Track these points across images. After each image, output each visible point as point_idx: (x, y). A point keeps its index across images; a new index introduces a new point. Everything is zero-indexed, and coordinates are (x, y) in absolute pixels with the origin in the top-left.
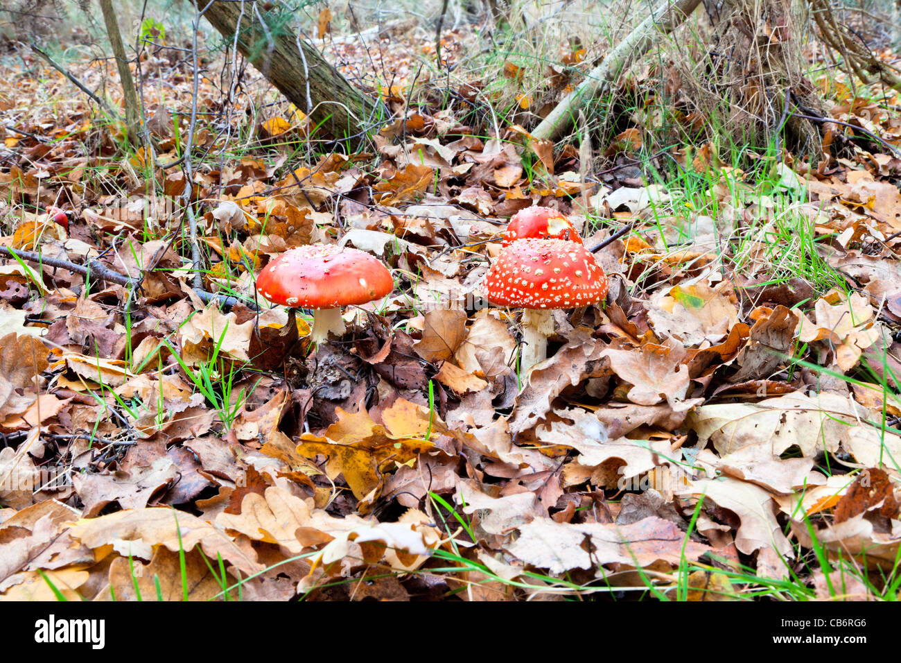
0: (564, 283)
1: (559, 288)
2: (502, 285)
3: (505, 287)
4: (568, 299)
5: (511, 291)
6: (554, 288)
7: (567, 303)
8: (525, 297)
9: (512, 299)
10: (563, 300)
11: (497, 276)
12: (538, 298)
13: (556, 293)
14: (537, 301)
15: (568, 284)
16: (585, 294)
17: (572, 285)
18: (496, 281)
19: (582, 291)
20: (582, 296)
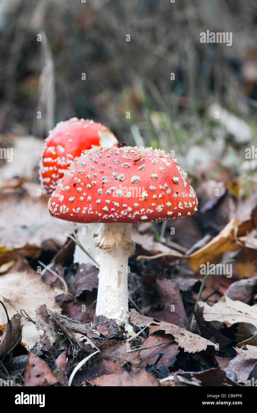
0: (165, 190)
1: (160, 196)
2: (89, 198)
3: (94, 199)
4: (170, 209)
5: (103, 204)
6: (155, 196)
7: (170, 213)
8: (121, 208)
9: (105, 212)
10: (166, 209)
11: (80, 189)
12: (138, 209)
13: (158, 201)
14: (137, 213)
15: (169, 191)
16: (186, 203)
17: (172, 192)
18: (80, 194)
19: (183, 200)
20: (183, 205)
